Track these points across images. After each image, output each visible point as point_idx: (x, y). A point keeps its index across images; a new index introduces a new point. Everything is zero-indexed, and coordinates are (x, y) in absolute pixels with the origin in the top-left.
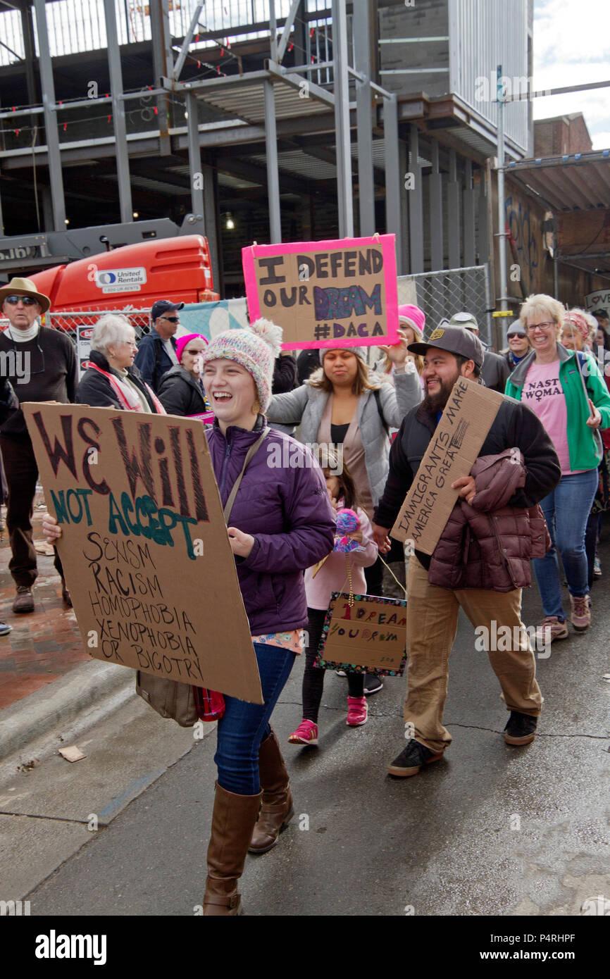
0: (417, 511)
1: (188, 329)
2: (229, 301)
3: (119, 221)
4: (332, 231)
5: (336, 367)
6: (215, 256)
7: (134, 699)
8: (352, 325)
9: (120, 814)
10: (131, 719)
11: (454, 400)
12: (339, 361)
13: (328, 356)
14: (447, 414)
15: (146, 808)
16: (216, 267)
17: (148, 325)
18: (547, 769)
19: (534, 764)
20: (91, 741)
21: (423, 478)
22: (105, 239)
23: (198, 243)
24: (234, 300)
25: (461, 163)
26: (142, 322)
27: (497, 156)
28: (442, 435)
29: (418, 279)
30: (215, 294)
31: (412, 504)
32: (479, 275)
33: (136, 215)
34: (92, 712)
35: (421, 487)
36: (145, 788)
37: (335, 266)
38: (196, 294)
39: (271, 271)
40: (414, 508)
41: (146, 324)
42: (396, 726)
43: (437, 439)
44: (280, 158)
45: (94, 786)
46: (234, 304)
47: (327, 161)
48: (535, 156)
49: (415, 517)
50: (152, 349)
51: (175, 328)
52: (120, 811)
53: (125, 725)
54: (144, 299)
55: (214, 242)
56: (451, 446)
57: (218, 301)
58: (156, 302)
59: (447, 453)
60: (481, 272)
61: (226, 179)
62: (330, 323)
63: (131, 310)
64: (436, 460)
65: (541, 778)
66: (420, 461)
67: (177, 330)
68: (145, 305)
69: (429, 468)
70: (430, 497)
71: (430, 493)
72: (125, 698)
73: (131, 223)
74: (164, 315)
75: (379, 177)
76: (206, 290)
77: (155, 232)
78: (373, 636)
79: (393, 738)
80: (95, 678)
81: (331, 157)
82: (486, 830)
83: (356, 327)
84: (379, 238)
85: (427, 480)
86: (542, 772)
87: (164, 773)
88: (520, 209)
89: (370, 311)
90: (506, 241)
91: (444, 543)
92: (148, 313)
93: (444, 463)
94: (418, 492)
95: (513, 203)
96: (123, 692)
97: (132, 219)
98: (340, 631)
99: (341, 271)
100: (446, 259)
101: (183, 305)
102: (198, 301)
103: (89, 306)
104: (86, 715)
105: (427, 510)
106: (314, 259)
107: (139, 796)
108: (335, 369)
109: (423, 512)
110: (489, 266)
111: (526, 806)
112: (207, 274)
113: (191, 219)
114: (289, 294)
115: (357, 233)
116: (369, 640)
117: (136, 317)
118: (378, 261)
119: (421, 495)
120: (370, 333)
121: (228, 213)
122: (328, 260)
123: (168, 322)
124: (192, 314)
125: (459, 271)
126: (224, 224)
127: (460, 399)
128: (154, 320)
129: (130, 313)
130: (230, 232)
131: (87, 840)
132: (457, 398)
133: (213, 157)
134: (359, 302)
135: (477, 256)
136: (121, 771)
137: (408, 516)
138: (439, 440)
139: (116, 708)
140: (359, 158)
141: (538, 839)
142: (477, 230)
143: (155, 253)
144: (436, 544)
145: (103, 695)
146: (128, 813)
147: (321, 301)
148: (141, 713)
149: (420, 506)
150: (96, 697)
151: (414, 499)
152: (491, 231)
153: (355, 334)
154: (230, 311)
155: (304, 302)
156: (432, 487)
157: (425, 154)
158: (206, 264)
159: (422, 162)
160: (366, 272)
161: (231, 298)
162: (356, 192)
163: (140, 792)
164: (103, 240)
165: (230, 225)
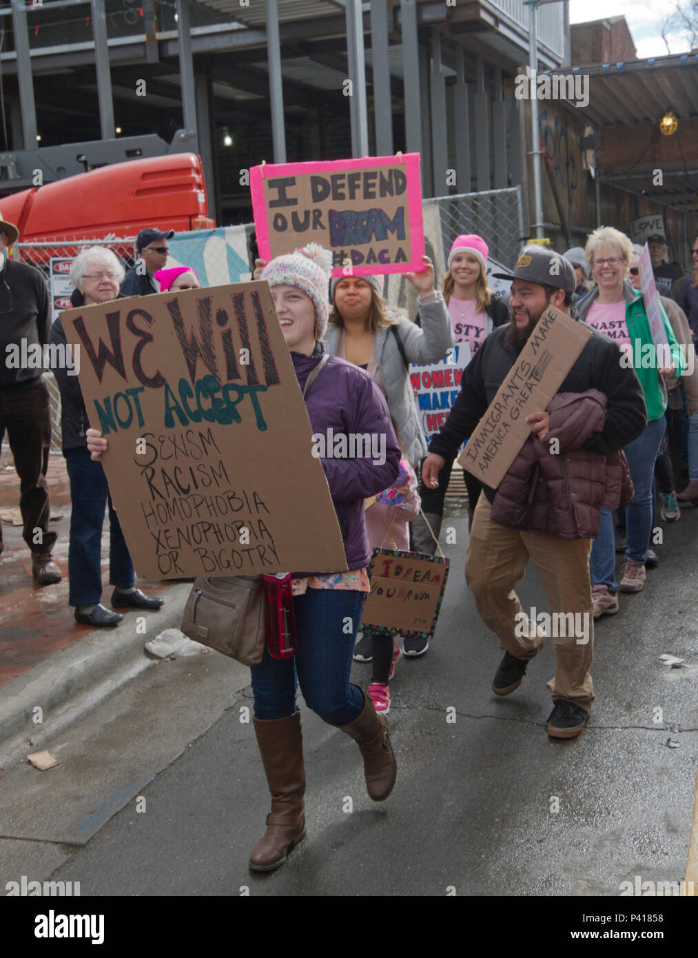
0: (488, 441)
1: (179, 261)
2: (227, 229)
3: (99, 137)
4: (344, 149)
5: (349, 295)
6: (210, 177)
7: (117, 693)
8: (371, 251)
9: (101, 831)
10: (113, 717)
11: (541, 329)
12: (352, 289)
13: (341, 284)
14: (532, 344)
15: (131, 823)
16: (211, 188)
17: (133, 257)
18: (597, 768)
19: (582, 762)
20: (66, 744)
21: (498, 406)
22: (83, 158)
23: (190, 162)
24: (232, 228)
25: (490, 73)
26: (125, 254)
27: (529, 65)
28: (524, 364)
29: (442, 203)
30: (210, 221)
31: (483, 432)
32: (511, 198)
33: (119, 130)
34: (67, 710)
35: (494, 416)
36: (129, 800)
37: (353, 188)
38: (187, 220)
39: (282, 193)
40: (484, 437)
41: (131, 256)
42: (422, 719)
43: (518, 368)
44: (283, 65)
45: (69, 798)
46: (232, 232)
47: (337, 69)
48: (573, 65)
49: (484, 446)
50: (137, 284)
51: (165, 260)
52: (100, 828)
53: (106, 724)
54: (128, 227)
55: (209, 161)
56: (532, 378)
57: (213, 230)
58: (141, 231)
59: (526, 384)
60: (514, 195)
61: (223, 89)
62: (347, 249)
63: (113, 239)
64: (514, 390)
65: (590, 778)
66: (498, 389)
67: (167, 262)
68: (129, 233)
69: (506, 397)
70: (502, 427)
71: (504, 423)
72: (106, 693)
73: (113, 140)
74: (150, 245)
75: (397, 87)
76: (200, 216)
77: (140, 150)
78: (408, 596)
79: (419, 734)
80: (71, 669)
81: (342, 66)
82: (528, 841)
83: (377, 253)
84: (402, 157)
85: (502, 409)
86: (591, 770)
87: (152, 781)
88: (556, 124)
89: (392, 236)
90: (541, 160)
91: (509, 478)
92: (132, 243)
93: (521, 394)
94: (491, 421)
95: (548, 117)
96: (104, 685)
97: (114, 135)
98: (379, 590)
99: (359, 193)
100: (474, 179)
101: (172, 234)
102: (191, 229)
103: (64, 235)
104: (60, 713)
105: (498, 441)
106: (329, 180)
107: (123, 809)
108: (347, 298)
109: (493, 442)
110: (522, 188)
111: (573, 811)
112: (201, 198)
113: (183, 135)
114: (302, 219)
115: (373, 152)
116: (404, 600)
117: (118, 248)
118: (401, 181)
119: (494, 424)
120: (393, 259)
121: (225, 128)
122: (345, 181)
123: (155, 252)
124: (183, 244)
125: (489, 194)
126: (222, 140)
127: (546, 328)
128: (140, 251)
129: (112, 244)
130: (228, 148)
131: (60, 864)
132: (544, 327)
133: (206, 64)
134: (379, 225)
135: (508, 176)
136: (101, 780)
137: (477, 444)
138: (520, 369)
139: (95, 704)
140: (374, 65)
141: (587, 850)
142: (508, 147)
143: (141, 174)
144: (502, 478)
145: (80, 690)
146: (109, 830)
147: (337, 226)
148: (124, 710)
149: (491, 436)
150: (71, 692)
151: (486, 428)
152: (524, 149)
153: (375, 261)
154: (227, 240)
155: (318, 226)
156: (505, 417)
157: (449, 61)
158: (199, 187)
159: (445, 71)
160: (388, 194)
161: (229, 225)
162: (370, 104)
163: (124, 805)
164: (80, 160)
165: (228, 141)
